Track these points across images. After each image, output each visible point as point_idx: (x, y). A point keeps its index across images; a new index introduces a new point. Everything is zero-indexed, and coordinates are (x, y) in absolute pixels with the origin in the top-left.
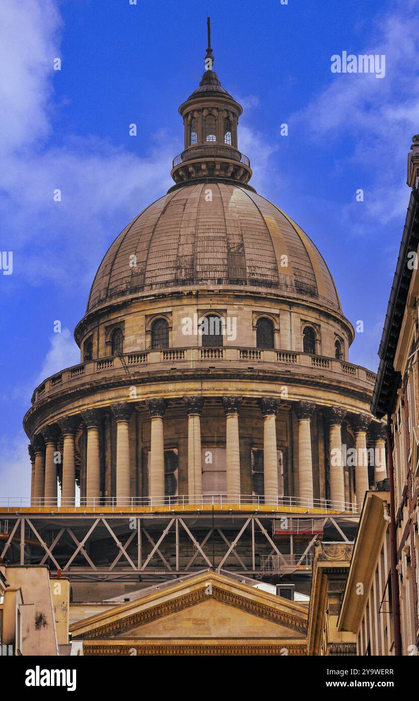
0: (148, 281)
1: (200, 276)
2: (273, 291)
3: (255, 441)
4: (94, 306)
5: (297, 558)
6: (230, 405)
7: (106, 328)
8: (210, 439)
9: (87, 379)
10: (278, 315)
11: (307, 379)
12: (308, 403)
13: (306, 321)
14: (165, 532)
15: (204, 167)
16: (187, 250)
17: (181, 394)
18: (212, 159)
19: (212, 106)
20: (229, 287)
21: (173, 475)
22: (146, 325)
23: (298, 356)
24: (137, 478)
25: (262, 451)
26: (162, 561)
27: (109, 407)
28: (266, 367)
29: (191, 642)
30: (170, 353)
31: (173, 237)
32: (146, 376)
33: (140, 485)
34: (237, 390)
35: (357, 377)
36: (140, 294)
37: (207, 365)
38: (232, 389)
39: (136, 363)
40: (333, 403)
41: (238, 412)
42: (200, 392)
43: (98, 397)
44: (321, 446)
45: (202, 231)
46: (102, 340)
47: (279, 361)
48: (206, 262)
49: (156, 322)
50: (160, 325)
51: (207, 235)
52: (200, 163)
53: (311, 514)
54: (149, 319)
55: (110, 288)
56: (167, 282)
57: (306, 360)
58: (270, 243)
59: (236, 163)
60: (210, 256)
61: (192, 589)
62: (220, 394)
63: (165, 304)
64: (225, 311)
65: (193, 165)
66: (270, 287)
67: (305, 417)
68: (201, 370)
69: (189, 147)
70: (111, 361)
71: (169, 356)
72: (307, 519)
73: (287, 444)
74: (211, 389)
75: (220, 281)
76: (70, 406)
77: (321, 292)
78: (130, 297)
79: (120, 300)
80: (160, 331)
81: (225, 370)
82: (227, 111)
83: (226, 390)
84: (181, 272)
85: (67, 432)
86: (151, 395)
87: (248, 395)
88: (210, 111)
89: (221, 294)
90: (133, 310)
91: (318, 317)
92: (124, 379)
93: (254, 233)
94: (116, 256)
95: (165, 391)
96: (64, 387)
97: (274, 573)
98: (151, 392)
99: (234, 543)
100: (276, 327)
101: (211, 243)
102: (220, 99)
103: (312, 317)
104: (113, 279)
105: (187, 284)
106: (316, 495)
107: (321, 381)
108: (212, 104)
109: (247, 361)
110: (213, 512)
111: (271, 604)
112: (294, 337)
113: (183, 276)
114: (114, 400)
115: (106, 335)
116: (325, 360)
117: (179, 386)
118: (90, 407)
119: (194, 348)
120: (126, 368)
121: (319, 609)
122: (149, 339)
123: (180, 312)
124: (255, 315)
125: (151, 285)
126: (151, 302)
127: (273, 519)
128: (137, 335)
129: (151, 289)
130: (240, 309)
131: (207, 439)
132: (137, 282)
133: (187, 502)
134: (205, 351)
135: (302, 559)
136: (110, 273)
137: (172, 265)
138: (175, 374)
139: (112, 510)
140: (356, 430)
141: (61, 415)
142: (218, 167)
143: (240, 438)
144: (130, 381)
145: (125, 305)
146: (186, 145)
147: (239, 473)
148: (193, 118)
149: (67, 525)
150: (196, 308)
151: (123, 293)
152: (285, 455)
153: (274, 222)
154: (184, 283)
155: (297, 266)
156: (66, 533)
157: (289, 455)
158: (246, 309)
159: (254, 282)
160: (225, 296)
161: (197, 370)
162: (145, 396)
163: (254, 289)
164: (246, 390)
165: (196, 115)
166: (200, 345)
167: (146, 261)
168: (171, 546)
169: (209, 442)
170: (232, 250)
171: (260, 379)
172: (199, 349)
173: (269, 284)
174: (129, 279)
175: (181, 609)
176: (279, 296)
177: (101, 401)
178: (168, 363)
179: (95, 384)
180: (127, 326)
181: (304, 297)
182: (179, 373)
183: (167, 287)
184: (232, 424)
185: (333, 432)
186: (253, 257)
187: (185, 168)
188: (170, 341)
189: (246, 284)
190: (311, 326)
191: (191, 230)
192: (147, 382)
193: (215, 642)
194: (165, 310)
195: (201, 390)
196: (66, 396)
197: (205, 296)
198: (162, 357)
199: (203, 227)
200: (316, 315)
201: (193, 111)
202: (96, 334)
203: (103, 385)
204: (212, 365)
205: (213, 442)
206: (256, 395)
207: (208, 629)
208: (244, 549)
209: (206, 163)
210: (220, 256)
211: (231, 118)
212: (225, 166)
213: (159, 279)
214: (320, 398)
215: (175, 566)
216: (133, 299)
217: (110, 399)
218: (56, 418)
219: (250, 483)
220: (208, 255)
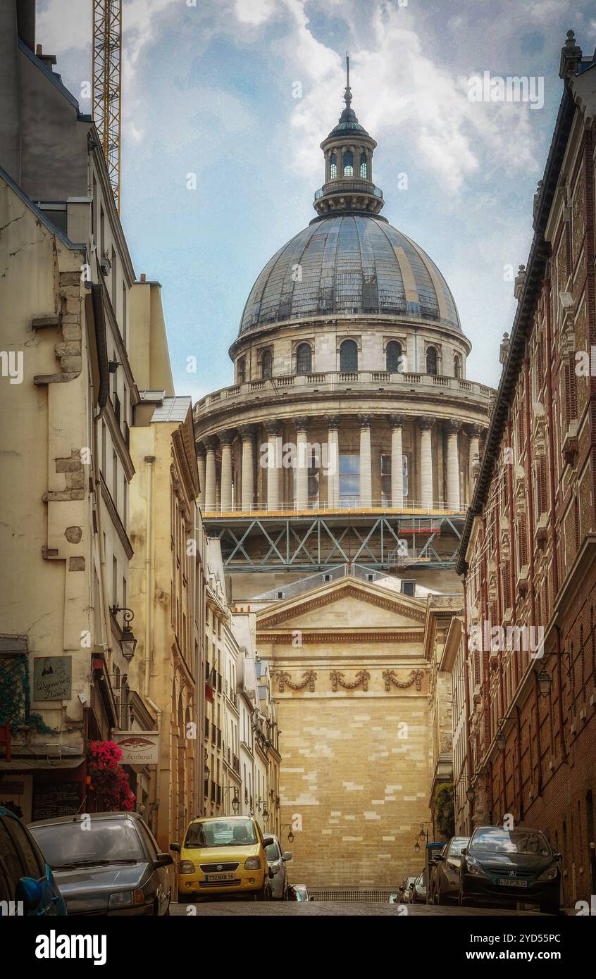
0: (294, 311)
1: (339, 306)
2: (401, 318)
3: (385, 448)
4: (247, 329)
5: (418, 552)
6: (363, 421)
7: (258, 350)
8: (347, 448)
9: (242, 399)
10: (405, 339)
11: (429, 397)
12: (429, 417)
13: (429, 342)
14: (310, 532)
15: (342, 200)
16: (327, 283)
17: (322, 413)
18: (350, 194)
19: (351, 144)
20: (363, 316)
21: (314, 479)
22: (293, 349)
23: (421, 377)
24: (284, 481)
25: (390, 457)
26: (306, 553)
27: (262, 422)
28: (394, 388)
29: (333, 631)
30: (314, 376)
31: (314, 270)
32: (294, 397)
33: (287, 487)
34: (369, 408)
35: (471, 391)
36: (287, 322)
37: (344, 388)
38: (365, 408)
39: (284, 386)
40: (451, 416)
41: (370, 426)
42: (338, 411)
43: (252, 414)
44: (440, 452)
45: (341, 265)
46: (254, 360)
47: (405, 382)
48: (343, 293)
49: (299, 348)
50: (304, 349)
51: (345, 268)
52: (339, 198)
53: (430, 515)
54: (295, 344)
55: (261, 314)
56: (310, 312)
57: (428, 380)
58: (399, 274)
59: (371, 196)
60: (347, 288)
61: (334, 589)
62: (355, 412)
63: (309, 331)
64: (360, 336)
65: (334, 199)
66: (399, 314)
67: (427, 429)
68: (340, 392)
69: (330, 181)
70: (263, 383)
71: (312, 379)
72: (426, 519)
73: (411, 450)
74: (347, 408)
75: (355, 311)
76: (228, 421)
77: (443, 315)
78: (279, 324)
79: (270, 326)
80: (305, 355)
81: (360, 392)
82: (363, 147)
83: (361, 408)
84: (322, 303)
85: (225, 442)
86: (297, 413)
87: (379, 412)
88: (349, 148)
89: (356, 323)
90: (281, 336)
91: (439, 338)
92: (274, 400)
93: (385, 265)
94: (266, 284)
95: (309, 410)
96: (222, 405)
97: (399, 564)
98: (297, 411)
99: (366, 540)
100: (403, 349)
101: (348, 277)
102: (357, 137)
103: (434, 338)
104: (264, 307)
105: (327, 314)
106: (435, 498)
107: (441, 398)
108: (351, 142)
109: (378, 383)
110: (349, 515)
111: (396, 600)
112: (418, 357)
113: (324, 306)
114: (266, 417)
115: (258, 356)
116: (444, 379)
117: (321, 405)
118: (246, 422)
119: (333, 373)
120: (276, 389)
121: (431, 633)
122: (295, 362)
123: (322, 338)
124: (385, 340)
125: (297, 313)
126: (297, 329)
127: (398, 520)
128: (284, 358)
129: (297, 318)
130: (373, 334)
131: (344, 448)
132: (284, 311)
133: (327, 507)
134: (343, 375)
135: (422, 553)
136: (261, 301)
137: (314, 296)
138: (317, 396)
139: (265, 514)
140: (470, 437)
141: (220, 428)
142: (355, 200)
143: (372, 446)
144: (279, 401)
145: (274, 331)
146: (327, 180)
147: (370, 479)
148: (333, 154)
149: (228, 526)
150: (334, 335)
151: (272, 320)
152: (409, 459)
153: (403, 253)
154: (325, 312)
155: (421, 293)
156: (226, 532)
157: (413, 459)
158: (378, 334)
159: (386, 311)
160: (360, 324)
161: (336, 392)
162: (292, 414)
163: (385, 317)
164: (377, 408)
165: (335, 151)
166: (339, 370)
167: (292, 292)
168: (314, 540)
169: (345, 450)
170: (366, 282)
171: (389, 398)
172: (337, 373)
173: (397, 312)
174: (278, 308)
175: (324, 604)
176: (407, 322)
177: (254, 417)
178: (312, 386)
179: (249, 404)
180: (276, 349)
181: (428, 322)
182: (321, 395)
183: (311, 316)
184: (365, 437)
185: (450, 440)
186: (385, 287)
187: (325, 201)
188: (313, 363)
189: (378, 312)
190: (434, 346)
191: (331, 264)
192: (294, 402)
193: (352, 631)
194: (308, 336)
195: (339, 409)
196: (224, 412)
197: (343, 324)
198: (307, 380)
199: (341, 261)
200: (437, 336)
201: (333, 148)
202: (249, 354)
203: (256, 404)
204: (348, 387)
205: (348, 450)
206: (385, 412)
207: (346, 620)
208: (374, 543)
209: (345, 197)
210: (356, 287)
211: (367, 153)
212: (361, 200)
213: (304, 309)
214: (440, 412)
215: (317, 558)
216: (281, 326)
217: (262, 416)
218: (215, 430)
219: (379, 484)
220: (346, 287)
